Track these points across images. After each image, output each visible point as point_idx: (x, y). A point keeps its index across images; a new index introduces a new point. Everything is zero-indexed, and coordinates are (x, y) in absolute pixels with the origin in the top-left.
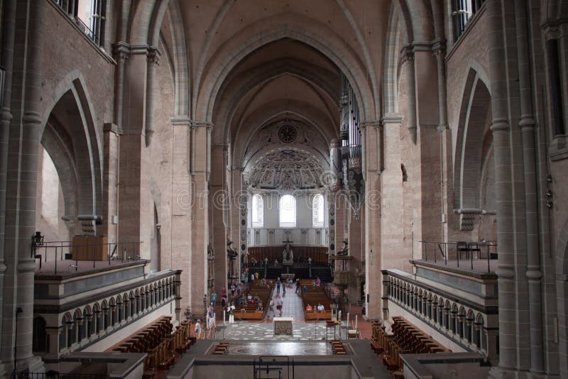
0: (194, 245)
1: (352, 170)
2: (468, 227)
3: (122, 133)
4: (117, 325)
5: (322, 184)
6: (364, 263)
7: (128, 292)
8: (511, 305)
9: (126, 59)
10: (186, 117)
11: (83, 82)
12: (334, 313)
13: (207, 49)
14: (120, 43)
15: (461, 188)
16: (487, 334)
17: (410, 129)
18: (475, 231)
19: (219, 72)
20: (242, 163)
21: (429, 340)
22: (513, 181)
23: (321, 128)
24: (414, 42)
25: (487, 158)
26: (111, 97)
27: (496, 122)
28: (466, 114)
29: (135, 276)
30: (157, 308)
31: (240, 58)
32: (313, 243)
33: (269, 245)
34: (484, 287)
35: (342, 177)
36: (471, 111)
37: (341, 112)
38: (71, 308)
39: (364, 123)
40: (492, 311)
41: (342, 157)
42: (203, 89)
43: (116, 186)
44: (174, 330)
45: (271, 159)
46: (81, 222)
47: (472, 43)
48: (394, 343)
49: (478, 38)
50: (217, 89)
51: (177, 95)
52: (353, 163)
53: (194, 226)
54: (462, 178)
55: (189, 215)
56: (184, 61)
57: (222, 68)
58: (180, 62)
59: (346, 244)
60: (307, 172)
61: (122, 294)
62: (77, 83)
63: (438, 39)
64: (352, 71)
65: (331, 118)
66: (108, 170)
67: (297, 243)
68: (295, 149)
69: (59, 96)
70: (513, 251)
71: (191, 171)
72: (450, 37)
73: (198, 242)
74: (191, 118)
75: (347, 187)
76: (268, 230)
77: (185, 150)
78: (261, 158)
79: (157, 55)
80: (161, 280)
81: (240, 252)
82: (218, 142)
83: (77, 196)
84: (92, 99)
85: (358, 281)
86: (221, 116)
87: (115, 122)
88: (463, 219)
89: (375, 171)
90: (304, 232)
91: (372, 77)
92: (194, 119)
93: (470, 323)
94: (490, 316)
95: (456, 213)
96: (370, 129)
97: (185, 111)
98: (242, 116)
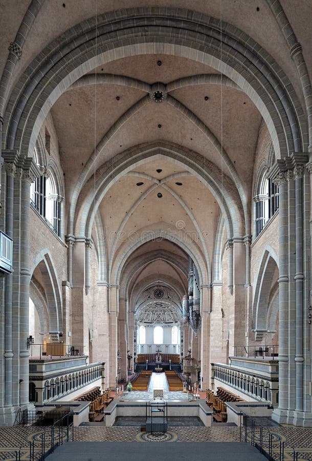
0: (110, 351)
1: (195, 311)
2: (260, 339)
3: (72, 287)
4: (72, 389)
5: (177, 320)
6: (200, 361)
7: (78, 372)
8: (286, 376)
9: (73, 244)
10: (105, 282)
11: (50, 256)
13: (116, 242)
14: (69, 235)
15: (257, 318)
16: (271, 392)
17: (229, 286)
18: (263, 341)
19: (123, 257)
20: (134, 309)
22: (289, 310)
23: (177, 290)
24: (234, 237)
25: (271, 302)
27: (281, 277)
28: (261, 277)
29: (81, 364)
30: (93, 382)
31: (134, 249)
32: (171, 352)
33: (148, 353)
34: (270, 367)
35: (189, 316)
36: (264, 276)
37: (189, 280)
38: (49, 378)
39: (202, 286)
40: (275, 380)
41: (190, 305)
42: (114, 267)
43: (70, 316)
44: (102, 393)
45: (150, 307)
46: (51, 335)
47: (267, 236)
48: (219, 399)
49: (271, 233)
50: (122, 267)
51: (100, 269)
52: (195, 308)
53: (110, 341)
54: (257, 313)
55: (108, 335)
57: (124, 254)
58: (101, 249)
59: (190, 352)
60: (169, 314)
62: (47, 256)
63: (247, 235)
64: (196, 257)
65: (183, 285)
66: (65, 307)
67: (163, 352)
68: (163, 302)
69: (37, 263)
70: (288, 347)
71: (108, 311)
72: (254, 233)
73: (112, 349)
75: (191, 321)
76: (148, 345)
77: (105, 300)
78: (144, 306)
79: (91, 243)
80: (95, 367)
82: (122, 297)
83: (48, 321)
84: (56, 266)
85: (197, 371)
86: (123, 282)
87: (68, 280)
88: (257, 335)
89: (207, 312)
90: (167, 346)
91: (207, 260)
92: (109, 283)
93: (262, 387)
94: (274, 382)
95: (253, 331)
96: (205, 290)
97: (105, 278)
98: (134, 283)
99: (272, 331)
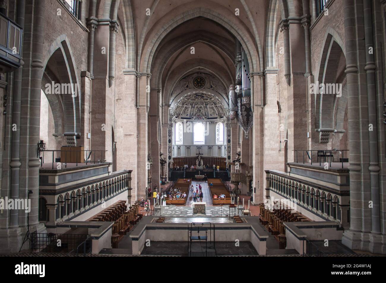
0: (138, 155)
1: (244, 105)
2: (325, 141)
3: (93, 78)
4: (92, 205)
5: (222, 115)
6: (252, 167)
7: (98, 183)
8: (358, 189)
9: (96, 28)
10: (133, 70)
11: (68, 43)
12: (233, 199)
13: (147, 23)
14: (92, 17)
15: (321, 115)
16: (341, 209)
17: (285, 75)
18: (330, 143)
19: (156, 39)
20: (169, 102)
21: (299, 215)
22: (360, 107)
23: (221, 78)
24: (289, 17)
26: (86, 54)
28: (324, 65)
29: (103, 173)
30: (117, 195)
31: (169, 30)
32: (215, 154)
33: (187, 156)
34: (339, 178)
35: (237, 110)
36: (328, 63)
37: (236, 66)
38: (63, 192)
39: (252, 74)
40: (345, 194)
41: (237, 96)
42: (144, 51)
43: (90, 113)
44: (128, 209)
45: (188, 99)
46: (66, 137)
47: (329, 17)
48: (276, 217)
50: (154, 51)
51: (127, 55)
53: (139, 142)
54: (321, 108)
55: (136, 134)
56: (132, 32)
57: (157, 37)
58: (129, 32)
59: (239, 155)
60: (212, 108)
61: (95, 185)
62: (64, 43)
63: (305, 15)
64: (244, 39)
65: (229, 72)
66: (84, 102)
67: (205, 155)
68: (204, 92)
69: (53, 51)
70: (360, 153)
71: (136, 106)
72: (313, 13)
73: (142, 153)
74: (137, 70)
75: (240, 117)
76: (186, 146)
77: (133, 92)
78: (182, 98)
79: (116, 26)
80: (119, 177)
81: (168, 160)
82: (154, 87)
83: (63, 120)
84: (74, 55)
85: (248, 180)
86: (156, 69)
87: (89, 70)
88: (322, 135)
89: (260, 106)
90: (210, 148)
91: (258, 42)
92: (138, 70)
93: (329, 203)
94: (344, 197)
95: (317, 131)
96: (256, 78)
97: (133, 65)
98: (169, 70)
99: (339, 130)
